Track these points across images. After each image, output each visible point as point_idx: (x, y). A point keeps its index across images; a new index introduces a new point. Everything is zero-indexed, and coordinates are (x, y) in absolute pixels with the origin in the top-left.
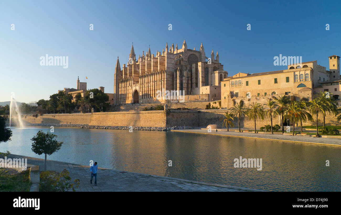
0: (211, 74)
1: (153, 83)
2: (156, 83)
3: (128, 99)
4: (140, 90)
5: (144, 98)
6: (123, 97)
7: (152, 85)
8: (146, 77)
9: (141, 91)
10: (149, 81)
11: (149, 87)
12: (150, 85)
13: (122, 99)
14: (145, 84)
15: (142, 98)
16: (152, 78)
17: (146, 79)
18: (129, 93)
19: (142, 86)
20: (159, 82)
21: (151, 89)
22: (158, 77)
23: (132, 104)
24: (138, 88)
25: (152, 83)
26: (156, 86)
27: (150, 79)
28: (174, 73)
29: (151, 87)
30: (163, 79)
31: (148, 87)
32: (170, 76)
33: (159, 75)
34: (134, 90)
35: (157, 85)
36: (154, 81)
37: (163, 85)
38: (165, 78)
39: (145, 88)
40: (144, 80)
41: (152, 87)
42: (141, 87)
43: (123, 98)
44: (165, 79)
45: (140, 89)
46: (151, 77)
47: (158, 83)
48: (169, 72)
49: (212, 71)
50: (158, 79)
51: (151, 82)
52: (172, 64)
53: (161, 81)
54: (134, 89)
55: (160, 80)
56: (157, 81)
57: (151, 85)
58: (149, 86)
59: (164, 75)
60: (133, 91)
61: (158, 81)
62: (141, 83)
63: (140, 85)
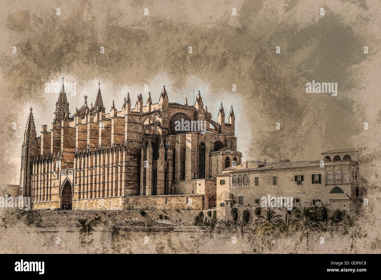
0: (211, 156)
1: (102, 170)
2: (106, 169)
3: (50, 199)
4: (76, 182)
5: (84, 198)
6: (39, 194)
7: (100, 172)
8: (88, 157)
9: (78, 184)
10: (94, 165)
11: (94, 177)
12: (96, 173)
13: (37, 198)
14: (86, 169)
15: (80, 198)
16: (99, 159)
17: (89, 161)
18: (52, 186)
19: (80, 174)
20: (112, 167)
21: (98, 181)
22: (111, 158)
23: (58, 209)
24: (71, 177)
25: (100, 170)
26: (106, 176)
27: (96, 160)
28: (140, 151)
29: (98, 177)
30: (119, 164)
31: (92, 176)
32: (133, 157)
33: (113, 154)
34: (62, 181)
35: (108, 174)
36: (104, 165)
37: (119, 175)
38: (124, 160)
39: (86, 178)
40: (84, 161)
41: (100, 177)
42: (78, 175)
43: (39, 197)
44: (124, 164)
45: (76, 180)
46: (98, 156)
47: (110, 169)
48: (131, 150)
49: (213, 151)
50: (111, 163)
51: (98, 168)
52: (137, 134)
53: (116, 167)
54: (63, 178)
55: (115, 165)
56: (108, 165)
57: (98, 173)
58: (94, 174)
59: (122, 156)
60: (62, 183)
61: (110, 166)
62: (78, 167)
63: (75, 171)
